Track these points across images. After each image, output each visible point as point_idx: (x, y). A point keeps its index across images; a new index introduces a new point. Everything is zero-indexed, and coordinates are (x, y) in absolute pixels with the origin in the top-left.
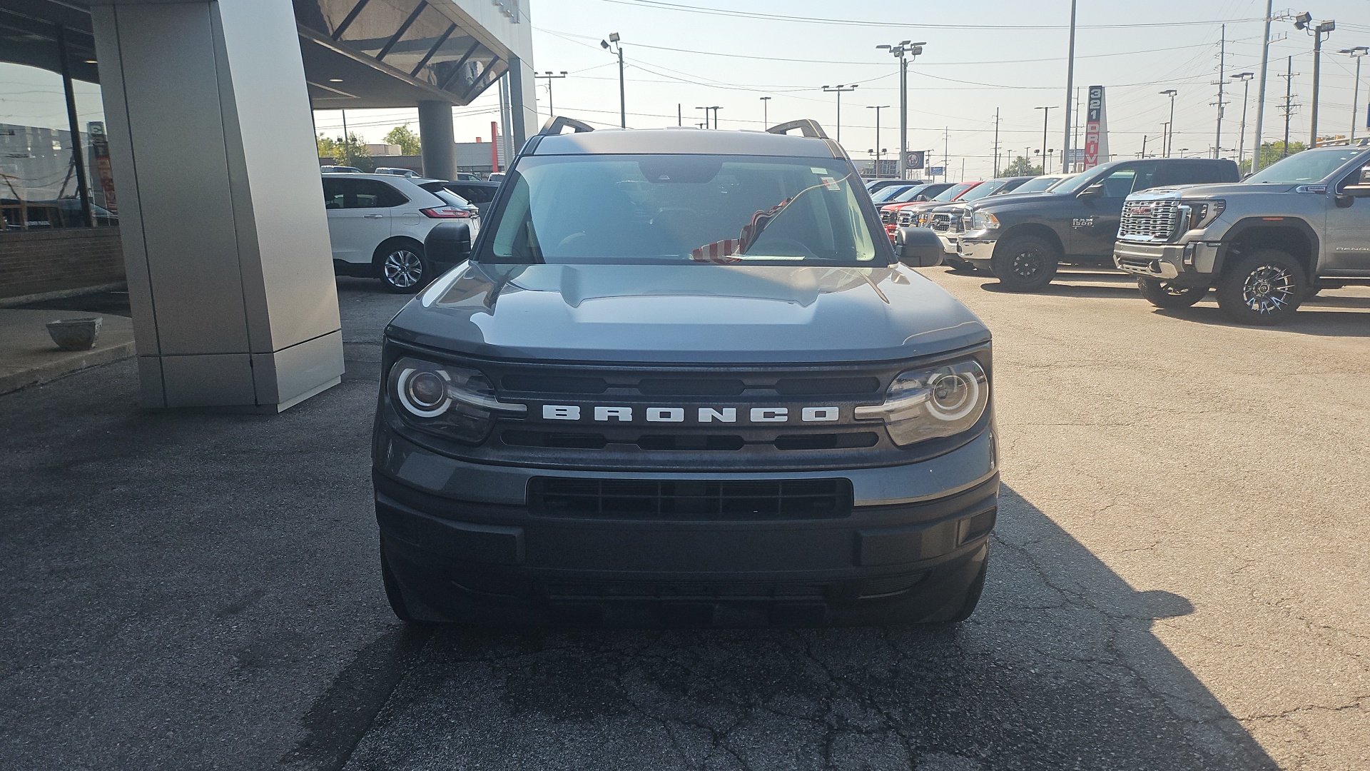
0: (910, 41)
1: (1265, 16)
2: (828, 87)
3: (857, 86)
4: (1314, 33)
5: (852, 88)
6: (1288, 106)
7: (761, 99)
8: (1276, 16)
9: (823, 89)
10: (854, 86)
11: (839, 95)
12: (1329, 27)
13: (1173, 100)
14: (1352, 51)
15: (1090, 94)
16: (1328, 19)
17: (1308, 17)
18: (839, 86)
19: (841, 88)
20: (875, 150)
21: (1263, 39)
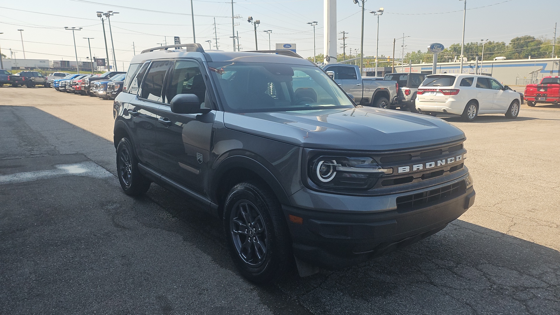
0: (112, 11)
1: (232, 16)
2: (67, 28)
3: (82, 28)
4: (254, 24)
5: (80, 29)
6: (239, 48)
7: (18, 30)
8: (235, 17)
9: (65, 29)
10: (80, 28)
11: (73, 32)
12: (258, 22)
13: (210, 44)
14: (267, 31)
15: (175, 39)
16: (258, 20)
17: (252, 18)
18: (73, 28)
19: (74, 29)
20: (90, 57)
21: (232, 24)
